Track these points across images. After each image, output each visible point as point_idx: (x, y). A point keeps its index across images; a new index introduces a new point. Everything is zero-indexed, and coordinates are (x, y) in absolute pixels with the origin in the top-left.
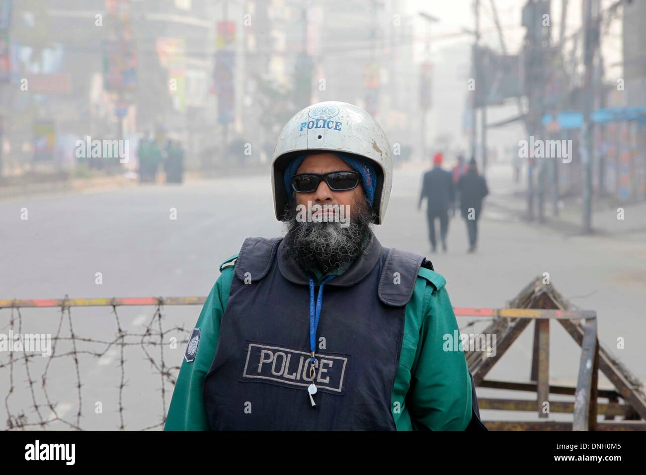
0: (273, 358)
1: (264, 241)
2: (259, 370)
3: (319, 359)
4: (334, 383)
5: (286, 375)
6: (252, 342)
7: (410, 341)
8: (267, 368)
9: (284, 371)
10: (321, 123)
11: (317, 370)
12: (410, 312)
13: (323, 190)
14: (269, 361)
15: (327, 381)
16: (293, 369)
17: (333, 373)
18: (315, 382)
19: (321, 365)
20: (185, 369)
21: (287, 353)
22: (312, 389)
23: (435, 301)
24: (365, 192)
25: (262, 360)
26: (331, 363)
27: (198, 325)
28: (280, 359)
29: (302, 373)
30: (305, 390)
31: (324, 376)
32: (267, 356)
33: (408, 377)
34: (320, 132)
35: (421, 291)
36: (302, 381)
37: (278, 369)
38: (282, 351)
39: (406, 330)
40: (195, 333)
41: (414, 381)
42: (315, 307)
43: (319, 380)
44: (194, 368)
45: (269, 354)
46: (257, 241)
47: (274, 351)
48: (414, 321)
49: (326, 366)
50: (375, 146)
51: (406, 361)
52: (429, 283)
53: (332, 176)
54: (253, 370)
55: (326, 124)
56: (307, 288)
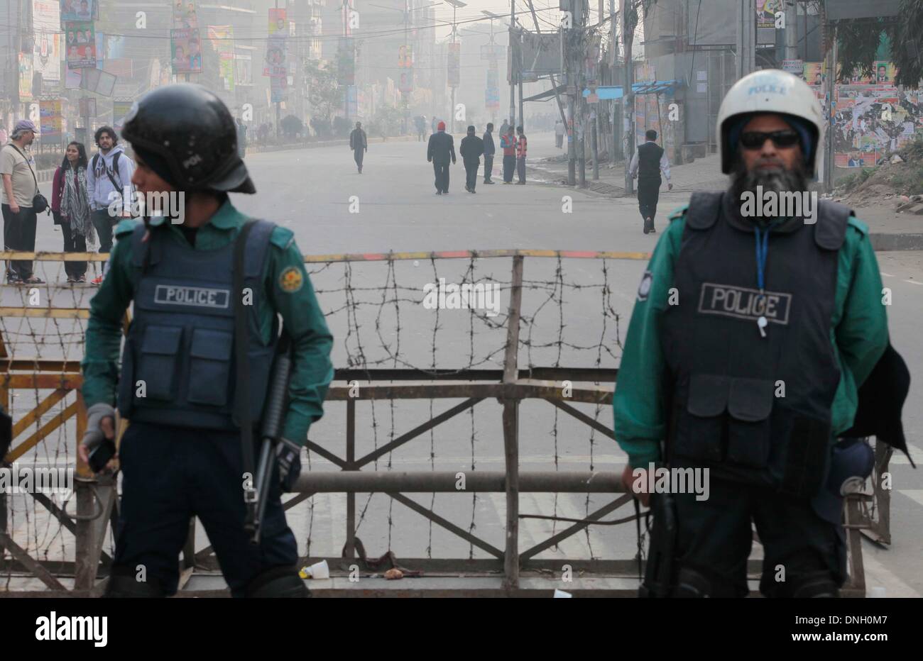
0: (725, 296)
1: (709, 195)
2: (713, 305)
3: (767, 296)
4: (780, 316)
5: (738, 310)
6: (706, 281)
7: (843, 280)
8: (720, 305)
9: (736, 306)
10: (767, 88)
11: (765, 305)
12: (842, 256)
13: (769, 147)
14: (721, 298)
15: (774, 314)
16: (744, 304)
17: (780, 307)
18: (764, 315)
19: (769, 302)
20: (639, 307)
21: (737, 291)
22: (762, 322)
23: (863, 246)
24: (803, 150)
25: (715, 298)
26: (777, 299)
27: (649, 268)
28: (731, 296)
29: (752, 307)
30: (755, 324)
31: (771, 310)
32: (719, 294)
33: (840, 311)
34: (766, 95)
35: (851, 236)
36: (751, 315)
37: (730, 305)
38: (733, 289)
39: (840, 271)
40: (646, 276)
41: (845, 314)
42: (762, 250)
43: (768, 314)
44: (648, 306)
45: (721, 292)
46: (703, 194)
47: (726, 290)
48: (846, 262)
49: (773, 302)
50: (813, 110)
51: (840, 297)
52: (857, 230)
53: (776, 135)
54: (707, 306)
55: (772, 89)
56: (753, 234)
